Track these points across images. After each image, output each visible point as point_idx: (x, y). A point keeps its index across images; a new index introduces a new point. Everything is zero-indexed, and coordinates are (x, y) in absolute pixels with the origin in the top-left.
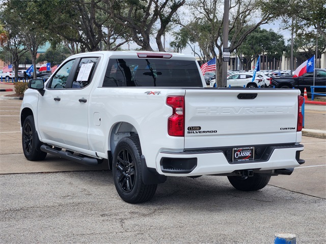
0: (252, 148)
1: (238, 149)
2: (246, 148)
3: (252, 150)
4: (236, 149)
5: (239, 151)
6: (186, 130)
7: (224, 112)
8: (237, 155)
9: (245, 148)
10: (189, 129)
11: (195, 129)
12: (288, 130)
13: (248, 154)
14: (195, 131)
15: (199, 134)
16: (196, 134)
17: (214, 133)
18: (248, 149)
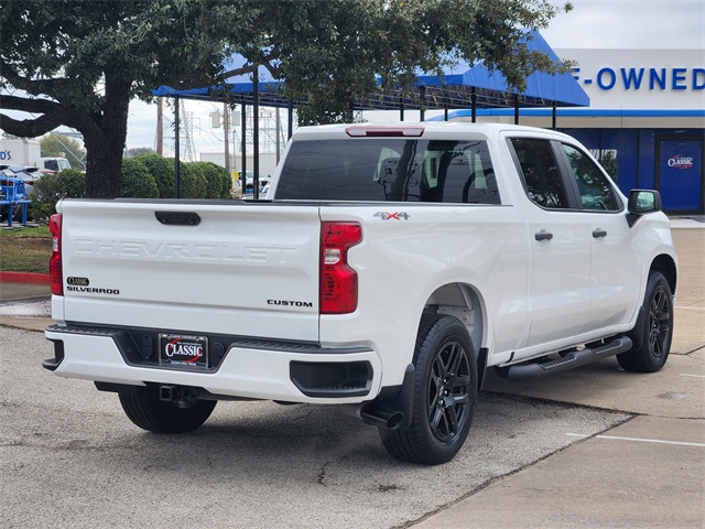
0: (202, 338)
1: (171, 336)
2: (190, 337)
3: (202, 343)
4: (165, 336)
5: (172, 341)
6: (65, 284)
7: (127, 252)
8: (171, 350)
9: (185, 337)
10: (70, 280)
11: (80, 282)
12: (289, 307)
13: (195, 351)
14: (79, 287)
15: (86, 293)
16: (82, 293)
17: (113, 295)
18: (194, 341)
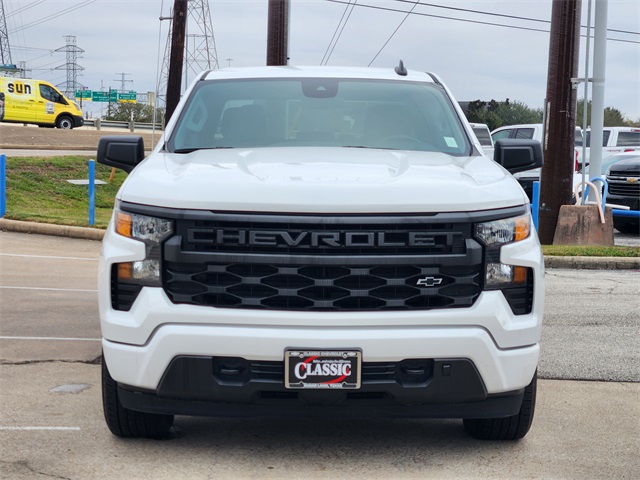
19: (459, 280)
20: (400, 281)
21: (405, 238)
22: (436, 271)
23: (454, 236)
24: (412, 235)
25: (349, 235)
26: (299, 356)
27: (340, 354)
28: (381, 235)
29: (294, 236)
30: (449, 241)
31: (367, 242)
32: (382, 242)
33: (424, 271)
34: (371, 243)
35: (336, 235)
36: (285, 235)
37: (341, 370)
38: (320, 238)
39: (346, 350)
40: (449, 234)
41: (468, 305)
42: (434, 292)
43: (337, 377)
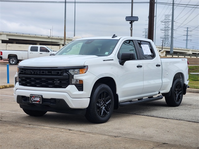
19: (62, 82)
20: (51, 82)
21: (51, 72)
22: (58, 80)
23: (61, 72)
24: (52, 71)
25: (41, 71)
26: (32, 96)
27: (38, 96)
28: (47, 71)
29: (33, 71)
30: (60, 73)
31: (44, 73)
32: (47, 73)
33: (55, 80)
34: (45, 73)
35: (39, 71)
36: (32, 71)
37: (38, 99)
38: (37, 72)
39: (39, 95)
40: (60, 72)
41: (65, 88)
42: (58, 84)
43: (38, 101)
